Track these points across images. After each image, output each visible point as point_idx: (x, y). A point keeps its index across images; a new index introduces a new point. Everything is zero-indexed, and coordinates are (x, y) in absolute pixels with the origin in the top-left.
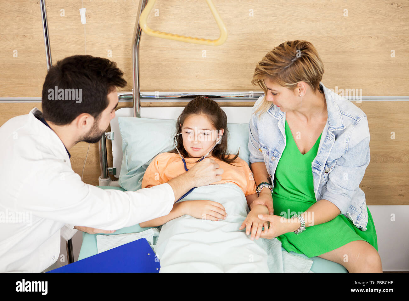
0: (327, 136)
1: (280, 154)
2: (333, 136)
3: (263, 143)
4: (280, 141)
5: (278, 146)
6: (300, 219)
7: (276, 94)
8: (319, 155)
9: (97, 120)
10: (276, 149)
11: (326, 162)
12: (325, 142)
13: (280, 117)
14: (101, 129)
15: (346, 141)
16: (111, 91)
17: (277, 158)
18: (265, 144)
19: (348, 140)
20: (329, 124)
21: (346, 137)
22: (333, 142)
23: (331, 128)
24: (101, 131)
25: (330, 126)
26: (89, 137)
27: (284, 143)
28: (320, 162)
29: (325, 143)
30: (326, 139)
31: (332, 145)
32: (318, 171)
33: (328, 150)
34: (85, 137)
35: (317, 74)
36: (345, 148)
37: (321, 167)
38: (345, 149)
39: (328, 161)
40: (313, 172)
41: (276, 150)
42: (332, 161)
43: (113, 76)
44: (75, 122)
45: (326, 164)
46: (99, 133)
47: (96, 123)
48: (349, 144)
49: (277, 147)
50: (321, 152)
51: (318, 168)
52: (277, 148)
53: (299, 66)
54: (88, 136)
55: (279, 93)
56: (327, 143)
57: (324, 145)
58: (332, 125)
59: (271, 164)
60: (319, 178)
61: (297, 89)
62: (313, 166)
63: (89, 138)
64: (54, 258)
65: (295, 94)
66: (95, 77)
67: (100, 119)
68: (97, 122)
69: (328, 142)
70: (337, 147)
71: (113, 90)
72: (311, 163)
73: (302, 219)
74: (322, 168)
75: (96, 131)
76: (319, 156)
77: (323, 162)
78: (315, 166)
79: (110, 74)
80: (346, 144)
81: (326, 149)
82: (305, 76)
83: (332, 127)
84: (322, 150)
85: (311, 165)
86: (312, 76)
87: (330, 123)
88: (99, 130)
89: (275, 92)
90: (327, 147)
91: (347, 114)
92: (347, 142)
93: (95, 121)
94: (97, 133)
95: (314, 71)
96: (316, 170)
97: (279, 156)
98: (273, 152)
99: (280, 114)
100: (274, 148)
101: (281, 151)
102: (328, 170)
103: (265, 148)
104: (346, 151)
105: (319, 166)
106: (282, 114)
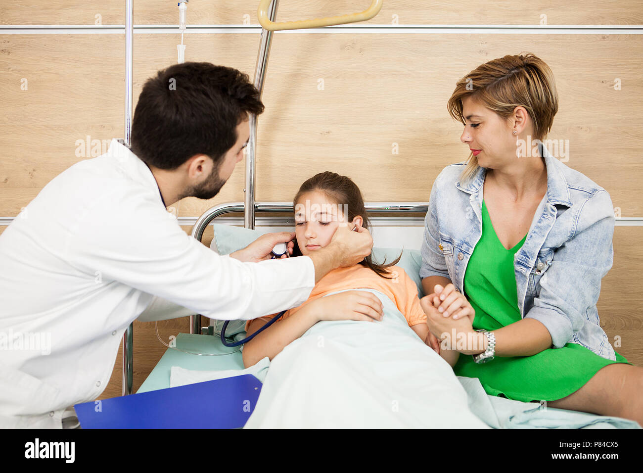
0: (544, 214)
1: (472, 247)
2: (554, 212)
3: (446, 234)
4: (473, 229)
5: (469, 236)
6: (488, 336)
7: (478, 125)
8: (529, 242)
9: (217, 165)
10: (466, 241)
11: (540, 253)
12: (539, 222)
14: (222, 178)
15: (572, 219)
16: (243, 120)
17: (466, 255)
18: (448, 234)
19: (577, 218)
20: (548, 196)
21: (573, 214)
22: (553, 221)
23: (552, 201)
24: (222, 181)
25: (551, 198)
26: (202, 189)
27: (480, 231)
28: (528, 252)
29: (539, 224)
30: (542, 218)
31: (550, 226)
32: (525, 269)
33: (543, 234)
34: (197, 188)
36: (570, 230)
37: (530, 260)
38: (570, 232)
39: (542, 250)
40: (516, 271)
41: (466, 243)
42: (548, 249)
43: (246, 97)
44: (184, 167)
45: (538, 256)
46: (219, 184)
47: (215, 170)
48: (578, 224)
49: (468, 238)
50: (531, 236)
51: (525, 263)
52: (468, 240)
54: (202, 187)
55: (483, 123)
56: (542, 223)
57: (537, 227)
58: (554, 197)
59: (458, 267)
60: (526, 281)
61: (512, 120)
62: (516, 260)
63: (203, 191)
64: (98, 384)
66: (219, 96)
67: (222, 163)
68: (218, 167)
69: (545, 223)
70: (558, 227)
71: (244, 119)
72: (514, 256)
73: (491, 338)
74: (532, 263)
75: (215, 181)
76: (528, 244)
77: (533, 251)
78: (519, 260)
79: (241, 93)
80: (574, 224)
81: (541, 232)
83: (553, 199)
84: (533, 235)
85: (513, 260)
87: (550, 194)
88: (219, 179)
89: (477, 120)
90: (541, 229)
91: (577, 187)
92: (575, 220)
93: (214, 165)
94: (216, 184)
96: (522, 267)
97: (470, 251)
98: (460, 246)
99: (474, 186)
100: (462, 239)
101: (473, 244)
102: (541, 266)
103: (448, 242)
104: (572, 234)
105: (527, 259)
106: (477, 187)
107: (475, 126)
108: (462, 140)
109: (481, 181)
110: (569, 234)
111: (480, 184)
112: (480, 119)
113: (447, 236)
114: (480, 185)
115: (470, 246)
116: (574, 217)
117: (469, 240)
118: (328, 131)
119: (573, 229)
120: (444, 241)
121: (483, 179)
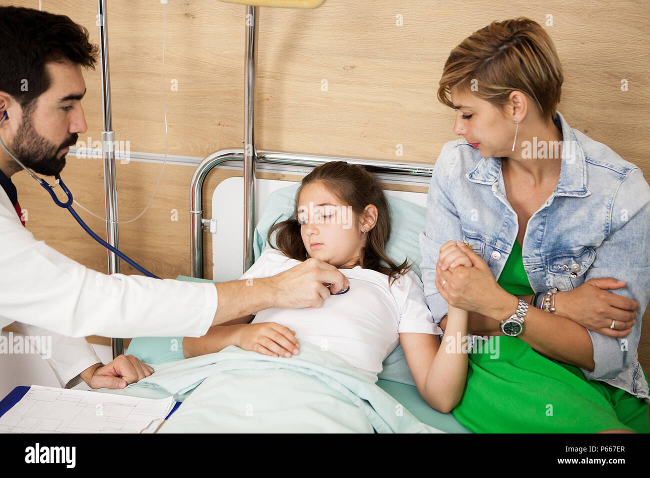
3: (472, 230)
5: (504, 231)
7: (471, 116)
9: (28, 112)
10: (500, 237)
13: (492, 179)
14: (41, 134)
17: (503, 254)
18: (475, 230)
19: (610, 207)
21: (606, 203)
23: (559, 191)
25: (559, 187)
27: (515, 225)
35: (547, 78)
36: (604, 223)
38: (604, 225)
41: (500, 239)
42: (581, 247)
46: (39, 141)
47: (27, 119)
49: (502, 233)
52: (502, 235)
53: (512, 57)
54: (19, 145)
55: (475, 114)
61: (510, 108)
65: (505, 117)
67: (33, 111)
68: (29, 115)
70: (591, 221)
75: (32, 137)
80: (608, 215)
82: (525, 80)
83: (561, 189)
86: (539, 80)
88: (37, 135)
89: (469, 112)
91: (605, 164)
92: (609, 210)
93: (23, 113)
94: (35, 142)
95: (541, 68)
97: (507, 249)
98: (493, 244)
99: (491, 175)
100: (494, 234)
101: (512, 241)
102: (575, 267)
103: (476, 239)
104: (608, 227)
106: (495, 174)
107: (468, 117)
108: (456, 134)
109: (498, 167)
110: (603, 228)
111: (498, 170)
112: (471, 111)
113: (474, 232)
114: (497, 172)
115: (508, 244)
116: (607, 206)
117: (504, 236)
118: (352, 66)
119: (607, 221)
120: (470, 238)
121: (499, 164)
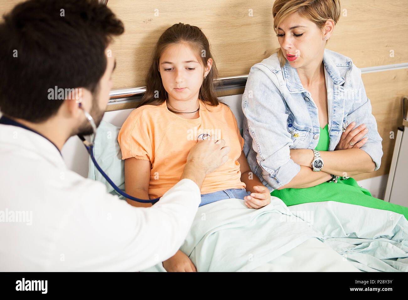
0: (335, 92)
2: (343, 89)
28: (337, 122)
29: (334, 100)
30: (335, 95)
31: (343, 100)
33: (341, 107)
37: (340, 126)
40: (331, 136)
41: (314, 127)
50: (335, 111)
51: (337, 129)
52: (314, 124)
56: (337, 99)
57: (335, 103)
76: (335, 116)
77: (340, 119)
81: (339, 105)
96: (336, 132)
103: (303, 130)
105: (337, 125)
107: (298, 35)
112: (304, 30)
113: (304, 126)
120: (300, 130)
